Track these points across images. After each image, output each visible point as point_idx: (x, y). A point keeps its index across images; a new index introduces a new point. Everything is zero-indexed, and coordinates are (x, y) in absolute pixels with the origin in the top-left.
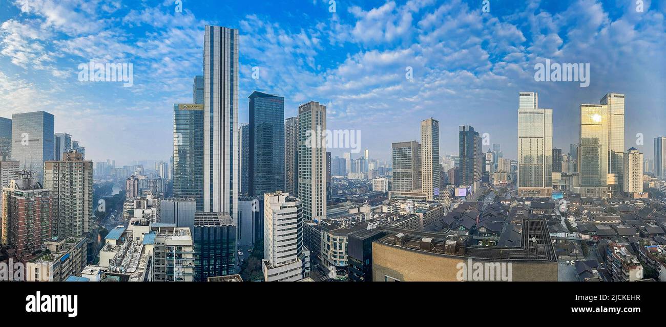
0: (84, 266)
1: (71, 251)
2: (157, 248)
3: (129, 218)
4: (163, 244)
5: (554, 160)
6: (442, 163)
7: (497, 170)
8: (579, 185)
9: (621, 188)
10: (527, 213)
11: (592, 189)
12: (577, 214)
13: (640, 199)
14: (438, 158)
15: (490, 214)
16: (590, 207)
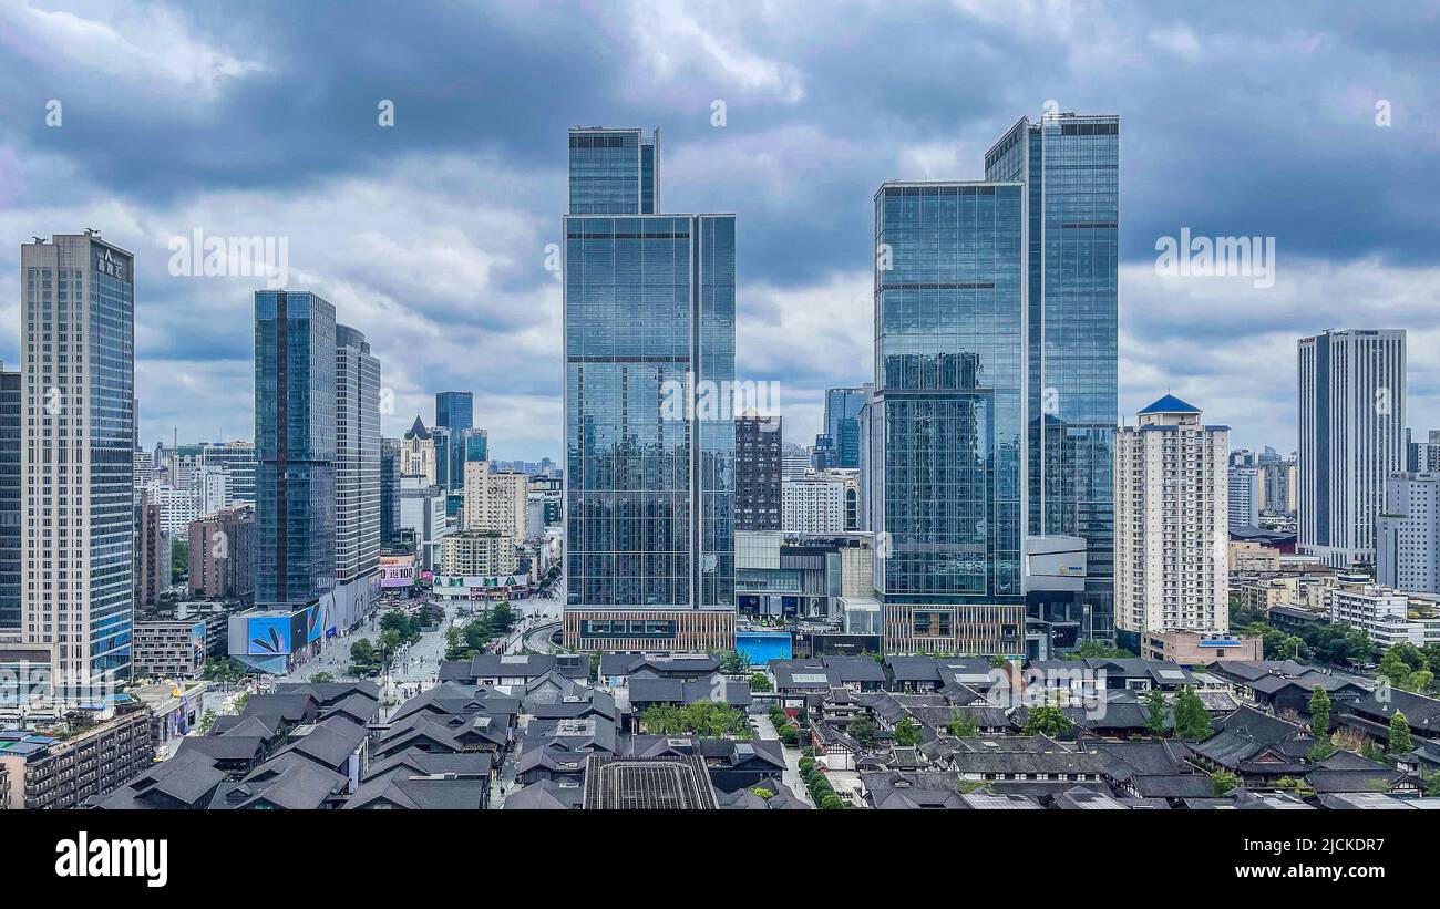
5: (743, 470)
6: (154, 486)
7: (460, 523)
8: (876, 594)
9: (1097, 608)
10: (610, 728)
11: (944, 616)
12: (866, 738)
13: (1215, 668)
14: (128, 457)
15: (422, 736)
16: (935, 702)
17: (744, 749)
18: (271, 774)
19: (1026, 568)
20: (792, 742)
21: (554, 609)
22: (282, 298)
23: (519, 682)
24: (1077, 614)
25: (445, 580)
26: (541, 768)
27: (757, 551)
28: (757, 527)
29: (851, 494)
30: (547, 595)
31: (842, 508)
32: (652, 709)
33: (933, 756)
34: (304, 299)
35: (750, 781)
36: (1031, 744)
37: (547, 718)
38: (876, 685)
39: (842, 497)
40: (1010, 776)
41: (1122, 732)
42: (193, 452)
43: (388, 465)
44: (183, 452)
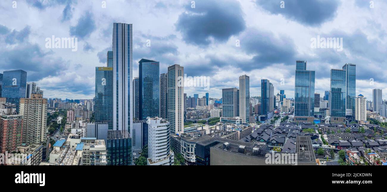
0: (40, 162)
1: (33, 152)
2: (85, 153)
3: (68, 134)
4: (88, 150)
5: (315, 100)
6: (251, 101)
7: (283, 106)
8: (330, 115)
9: (354, 118)
10: (299, 131)
11: (337, 118)
12: (328, 133)
13: (365, 125)
14: (249, 98)
15: (278, 132)
16: (336, 128)
17: (314, 134)
18: (263, 135)
19: (346, 113)
20: (320, 133)
21: (293, 116)
22: (264, 80)
23: (289, 125)
24: (351, 118)
25: (281, 112)
26: (291, 136)
27: (317, 110)
28: (317, 107)
29: (327, 103)
30: (292, 115)
31: (326, 105)
32: (304, 129)
33: (336, 135)
34: (266, 80)
35: (315, 138)
36: (346, 133)
37: (292, 130)
38: (330, 126)
39: (326, 104)
40: (344, 138)
41: (356, 132)
42: (255, 97)
43: (275, 98)
44: (254, 97)
